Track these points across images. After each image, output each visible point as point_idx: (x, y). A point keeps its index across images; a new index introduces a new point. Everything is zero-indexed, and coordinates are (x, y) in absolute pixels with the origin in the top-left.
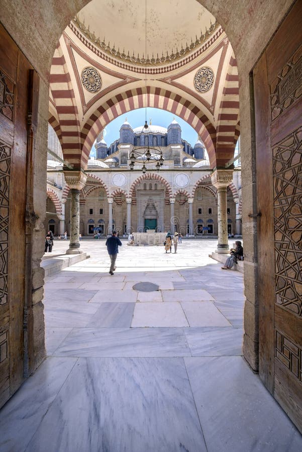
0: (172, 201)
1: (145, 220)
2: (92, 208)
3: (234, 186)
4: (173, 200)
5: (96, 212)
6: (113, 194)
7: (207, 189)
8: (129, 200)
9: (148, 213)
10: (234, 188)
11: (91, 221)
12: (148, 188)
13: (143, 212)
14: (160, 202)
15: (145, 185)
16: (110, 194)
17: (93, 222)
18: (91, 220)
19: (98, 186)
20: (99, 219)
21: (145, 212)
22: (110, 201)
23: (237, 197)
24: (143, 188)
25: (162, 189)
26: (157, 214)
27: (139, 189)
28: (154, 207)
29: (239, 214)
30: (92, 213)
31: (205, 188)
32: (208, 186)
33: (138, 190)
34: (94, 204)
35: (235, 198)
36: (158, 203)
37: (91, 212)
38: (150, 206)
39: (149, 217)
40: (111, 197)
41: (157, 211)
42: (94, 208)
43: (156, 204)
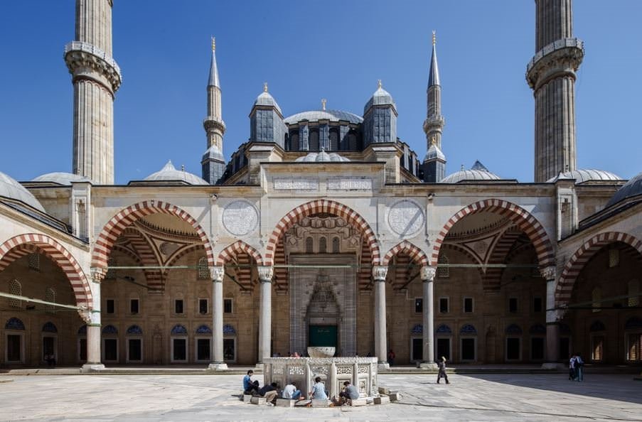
0: (378, 274)
1: (310, 326)
2: (181, 297)
3: (545, 234)
4: (381, 272)
5: (191, 306)
6: (225, 254)
7: (461, 250)
8: (266, 272)
9: (317, 309)
10: (544, 239)
11: (179, 330)
12: (316, 249)
13: (304, 307)
14: (346, 283)
15: (309, 242)
16: (216, 255)
17: (184, 331)
18: (179, 326)
19: (195, 244)
20: (196, 325)
21: (309, 308)
22: (218, 274)
23: (551, 264)
24: (302, 249)
25: (351, 250)
26: (338, 314)
27: (295, 250)
28: (331, 296)
29: (557, 308)
30: (181, 311)
31: (456, 247)
32: (463, 244)
33: (291, 254)
34: (186, 286)
35: (544, 266)
36: (341, 286)
37: (179, 306)
38: (323, 294)
39: (319, 321)
40: (219, 265)
41: (338, 306)
42: (186, 298)
43: (335, 289)
